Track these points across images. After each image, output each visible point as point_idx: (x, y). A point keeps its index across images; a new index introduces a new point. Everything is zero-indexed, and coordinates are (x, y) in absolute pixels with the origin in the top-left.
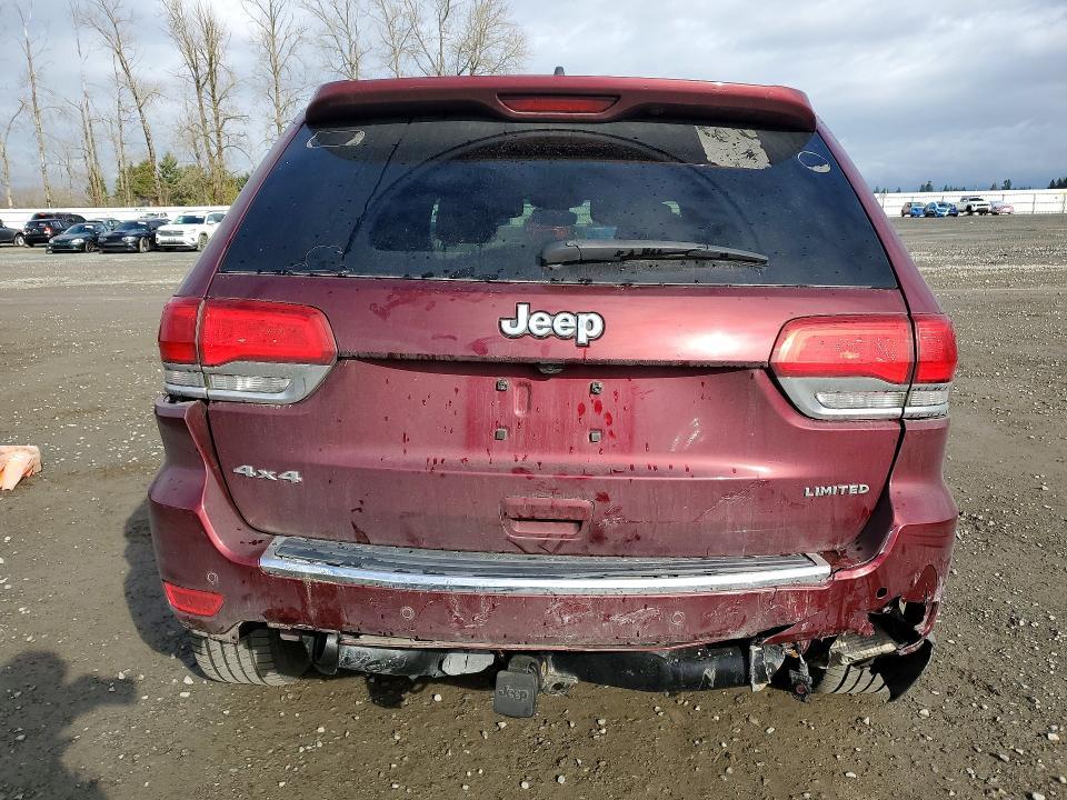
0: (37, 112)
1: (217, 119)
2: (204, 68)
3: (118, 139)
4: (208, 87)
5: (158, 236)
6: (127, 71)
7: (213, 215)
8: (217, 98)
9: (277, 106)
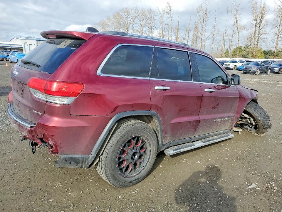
0: (214, 35)
1: (259, 34)
2: (259, 20)
3: (231, 40)
4: (258, 26)
5: (224, 65)
6: (237, 23)
7: (240, 61)
8: (261, 28)
9: (279, 30)
